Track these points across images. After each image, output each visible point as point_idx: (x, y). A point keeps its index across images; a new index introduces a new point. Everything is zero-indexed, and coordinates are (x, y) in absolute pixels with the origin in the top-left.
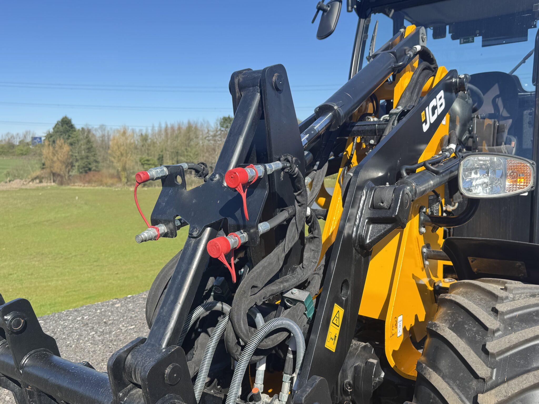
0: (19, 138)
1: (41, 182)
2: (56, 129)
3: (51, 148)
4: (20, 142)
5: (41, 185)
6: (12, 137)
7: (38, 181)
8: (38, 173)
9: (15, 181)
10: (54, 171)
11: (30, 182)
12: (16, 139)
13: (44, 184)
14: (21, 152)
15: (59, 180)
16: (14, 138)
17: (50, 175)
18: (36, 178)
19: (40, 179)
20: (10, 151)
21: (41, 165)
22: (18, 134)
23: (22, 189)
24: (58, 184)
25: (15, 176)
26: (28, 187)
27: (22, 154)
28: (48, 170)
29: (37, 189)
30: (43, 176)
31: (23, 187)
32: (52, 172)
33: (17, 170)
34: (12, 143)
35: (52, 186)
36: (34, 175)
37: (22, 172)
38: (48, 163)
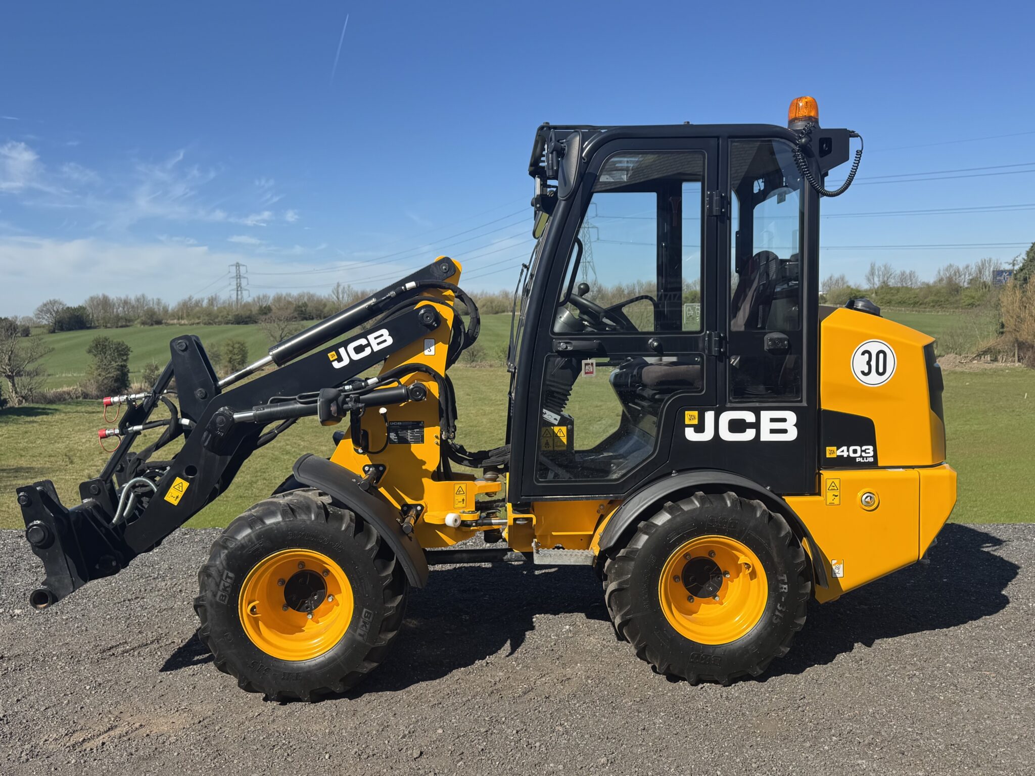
0: (970, 274)
1: (995, 360)
2: (1032, 254)
3: (1018, 293)
4: (971, 282)
5: (995, 365)
6: (957, 272)
7: (988, 358)
8: (991, 342)
9: (946, 357)
10: (1020, 340)
11: (974, 359)
12: (963, 277)
13: (1000, 365)
14: (971, 301)
15: (1029, 357)
16: (960, 276)
17: (1014, 346)
18: (985, 353)
19: (993, 353)
20: (952, 299)
21: (999, 327)
22: (967, 267)
23: (955, 373)
24: (1028, 366)
25: (948, 347)
26: (966, 369)
27: (972, 305)
28: (1009, 338)
29: (984, 373)
30: (999, 347)
31: (958, 369)
32: (1017, 340)
33: (952, 336)
34: (956, 284)
35: (1014, 369)
36: (983, 345)
37: (961, 340)
38: (1010, 324)
